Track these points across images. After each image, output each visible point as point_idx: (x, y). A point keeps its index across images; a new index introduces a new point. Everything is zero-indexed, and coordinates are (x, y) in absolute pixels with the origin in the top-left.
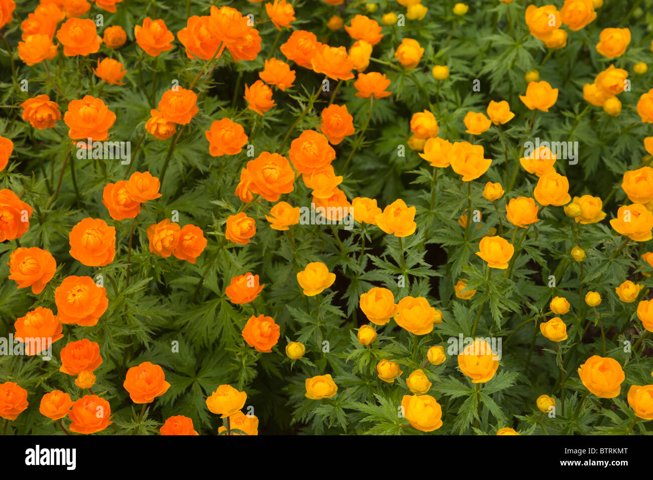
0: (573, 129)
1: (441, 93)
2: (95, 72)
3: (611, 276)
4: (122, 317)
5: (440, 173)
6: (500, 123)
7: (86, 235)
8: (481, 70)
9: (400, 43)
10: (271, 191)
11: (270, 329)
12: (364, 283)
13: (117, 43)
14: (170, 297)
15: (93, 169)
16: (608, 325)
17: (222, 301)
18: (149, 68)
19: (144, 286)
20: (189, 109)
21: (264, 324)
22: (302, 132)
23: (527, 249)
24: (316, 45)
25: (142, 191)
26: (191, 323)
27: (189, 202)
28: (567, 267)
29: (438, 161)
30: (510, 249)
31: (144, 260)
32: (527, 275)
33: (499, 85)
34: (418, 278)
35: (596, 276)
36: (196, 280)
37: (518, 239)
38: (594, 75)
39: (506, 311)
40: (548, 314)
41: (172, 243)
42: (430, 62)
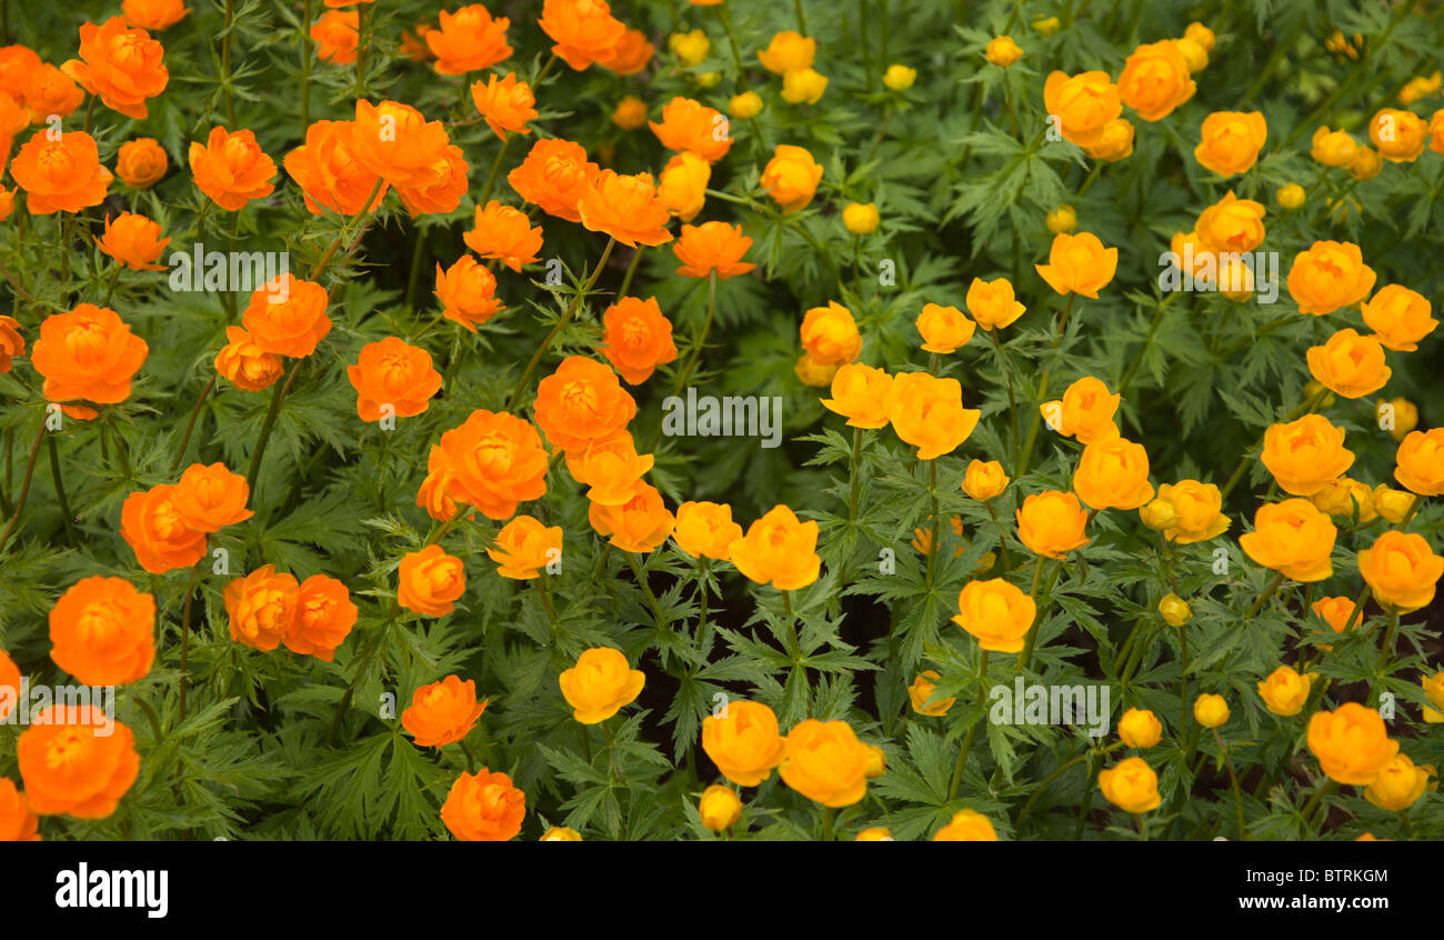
0: (1153, 330)
1: (863, 261)
2: (99, 246)
3: (1246, 656)
4: (173, 787)
5: (868, 440)
6: (994, 326)
7: (87, 619)
8: (949, 208)
9: (772, 155)
10: (495, 495)
11: (503, 800)
12: (709, 686)
13: (147, 176)
14: (281, 732)
15: (100, 460)
16: (1247, 761)
17: (396, 737)
18: (222, 231)
19: (219, 718)
20: (311, 323)
21: (489, 790)
22: (561, 360)
23: (1063, 603)
24: (586, 170)
25: (209, 506)
26: (328, 791)
27: (316, 520)
28: (1152, 637)
29: (862, 416)
30: (1028, 607)
31: (217, 657)
32: (1065, 659)
33: (991, 238)
34: (828, 675)
35: (1216, 659)
36: (337, 694)
37: (1043, 582)
38: (1194, 210)
39: (1023, 743)
40: (1113, 747)
41: (279, 618)
42: (837, 194)
